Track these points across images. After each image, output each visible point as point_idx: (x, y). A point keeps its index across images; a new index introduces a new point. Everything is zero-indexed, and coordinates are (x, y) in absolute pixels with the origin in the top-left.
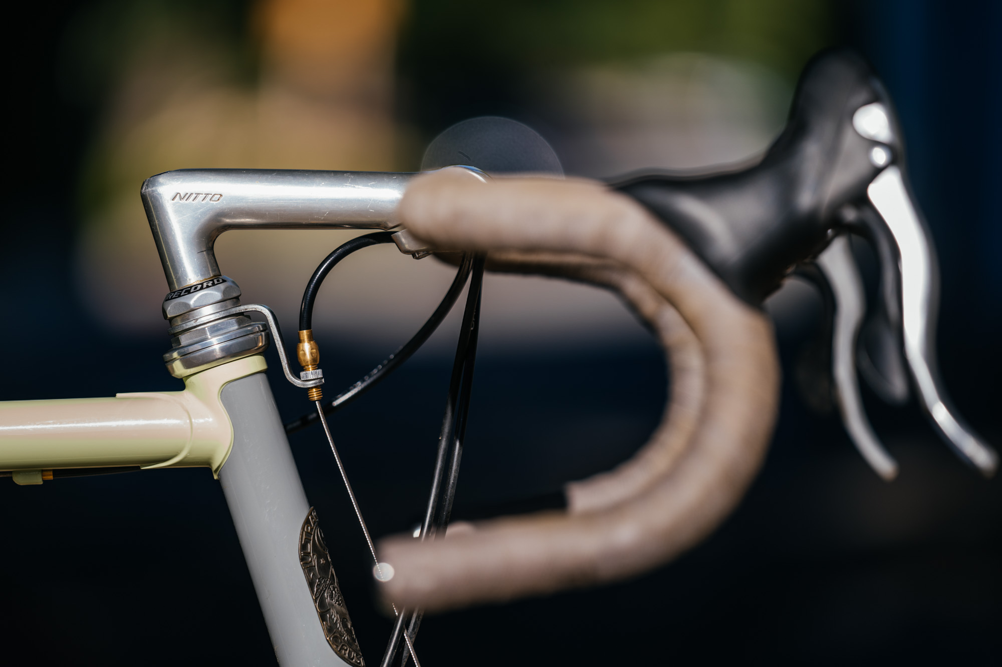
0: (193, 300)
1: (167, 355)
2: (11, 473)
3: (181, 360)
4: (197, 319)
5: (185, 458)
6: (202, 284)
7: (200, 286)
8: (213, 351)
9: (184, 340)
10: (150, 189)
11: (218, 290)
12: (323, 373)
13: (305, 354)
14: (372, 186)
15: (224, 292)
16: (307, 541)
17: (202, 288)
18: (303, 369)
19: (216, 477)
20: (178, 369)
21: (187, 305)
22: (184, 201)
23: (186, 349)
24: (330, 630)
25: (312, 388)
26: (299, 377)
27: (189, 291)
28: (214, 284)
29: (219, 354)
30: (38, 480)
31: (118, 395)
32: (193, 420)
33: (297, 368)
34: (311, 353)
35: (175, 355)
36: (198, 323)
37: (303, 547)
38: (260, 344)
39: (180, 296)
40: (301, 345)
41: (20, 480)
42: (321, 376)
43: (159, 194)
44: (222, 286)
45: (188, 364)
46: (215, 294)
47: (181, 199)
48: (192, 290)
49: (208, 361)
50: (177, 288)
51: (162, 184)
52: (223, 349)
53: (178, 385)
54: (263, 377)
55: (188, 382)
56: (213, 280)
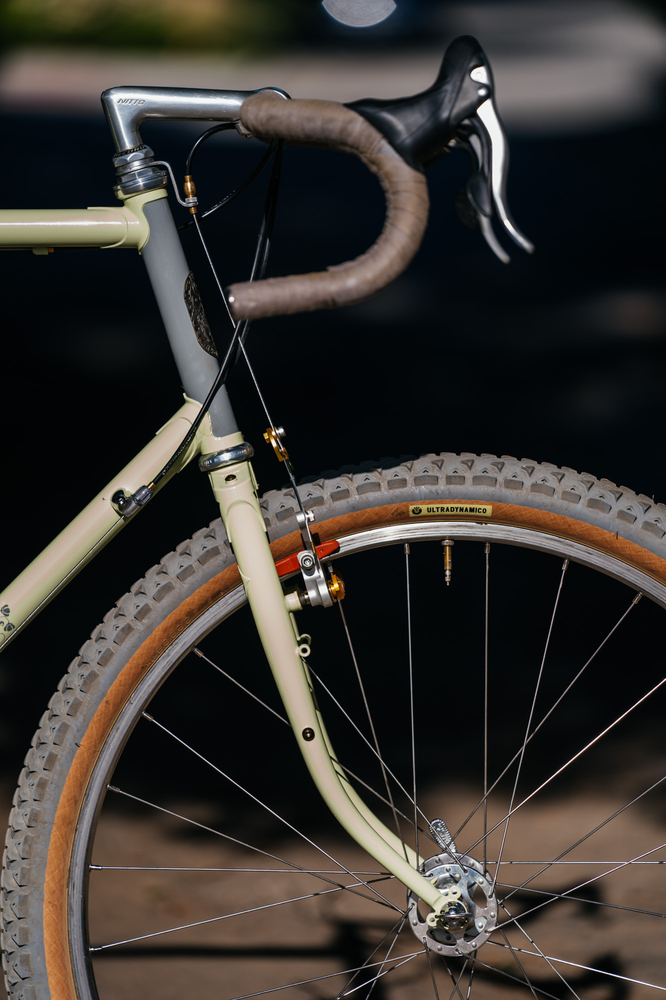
0: (129, 157)
1: (115, 187)
2: (32, 248)
3: (122, 190)
4: (131, 168)
5: (124, 243)
6: (134, 149)
7: (132, 150)
8: (140, 185)
9: (124, 179)
10: (106, 97)
11: (142, 153)
12: (198, 199)
13: (188, 189)
14: (225, 98)
15: (146, 154)
16: (188, 289)
17: (134, 152)
18: (187, 196)
19: (140, 254)
20: (121, 195)
21: (126, 160)
22: (123, 104)
23: (125, 184)
24: (200, 336)
25: (191, 207)
26: (184, 201)
27: (127, 152)
28: (140, 150)
29: (142, 188)
30: (46, 253)
31: (89, 208)
32: (128, 223)
33: (184, 196)
34: (191, 188)
35: (119, 187)
36: (132, 170)
37: (186, 292)
38: (164, 183)
39: (122, 155)
40: (186, 184)
41: (37, 252)
42: (196, 201)
43: (111, 99)
44: (144, 151)
45: (126, 193)
46: (141, 155)
47: (123, 102)
48: (128, 152)
49: (136, 191)
50: (120, 151)
51: (112, 94)
52: (144, 185)
53: (120, 203)
54: (165, 201)
55: (126, 202)
56: (139, 147)
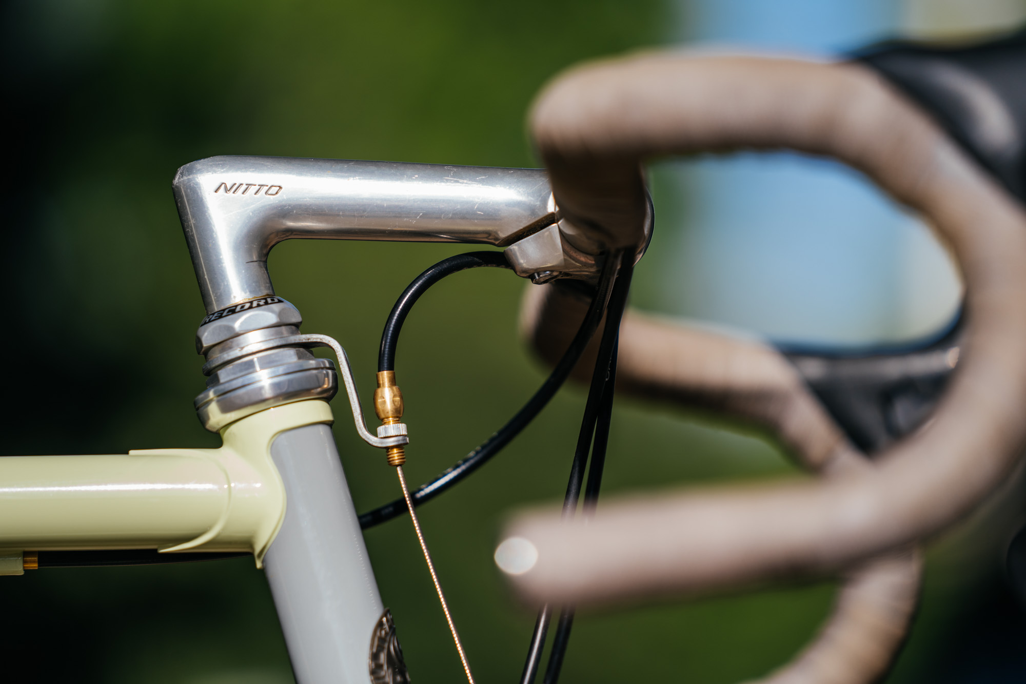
0: (238, 323)
1: (201, 396)
3: (218, 401)
4: (242, 348)
5: (224, 529)
6: (251, 302)
7: (247, 305)
8: (261, 388)
9: (224, 375)
10: (185, 178)
11: (272, 311)
12: (408, 429)
13: (384, 402)
14: (482, 182)
15: (280, 315)
16: (380, 648)
17: (251, 307)
18: (381, 421)
19: (259, 565)
20: (216, 416)
21: (231, 328)
22: (231, 193)
23: (227, 385)
25: (393, 447)
26: (375, 434)
27: (232, 311)
28: (266, 303)
29: (268, 393)
30: (17, 569)
31: (132, 452)
32: (233, 485)
33: (374, 420)
34: (394, 402)
35: (211, 394)
36: (244, 352)
37: (375, 657)
38: (325, 386)
39: (220, 317)
40: (379, 390)
42: (404, 432)
43: (197, 184)
44: (276, 307)
45: (226, 408)
46: (268, 315)
47: (227, 190)
48: (238, 309)
49: (259, 403)
50: (216, 310)
51: (200, 171)
52: (276, 386)
53: (214, 440)
54: (324, 431)
55: (226, 435)
56: (265, 299)
